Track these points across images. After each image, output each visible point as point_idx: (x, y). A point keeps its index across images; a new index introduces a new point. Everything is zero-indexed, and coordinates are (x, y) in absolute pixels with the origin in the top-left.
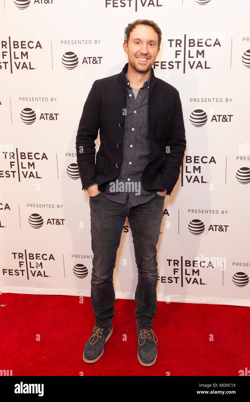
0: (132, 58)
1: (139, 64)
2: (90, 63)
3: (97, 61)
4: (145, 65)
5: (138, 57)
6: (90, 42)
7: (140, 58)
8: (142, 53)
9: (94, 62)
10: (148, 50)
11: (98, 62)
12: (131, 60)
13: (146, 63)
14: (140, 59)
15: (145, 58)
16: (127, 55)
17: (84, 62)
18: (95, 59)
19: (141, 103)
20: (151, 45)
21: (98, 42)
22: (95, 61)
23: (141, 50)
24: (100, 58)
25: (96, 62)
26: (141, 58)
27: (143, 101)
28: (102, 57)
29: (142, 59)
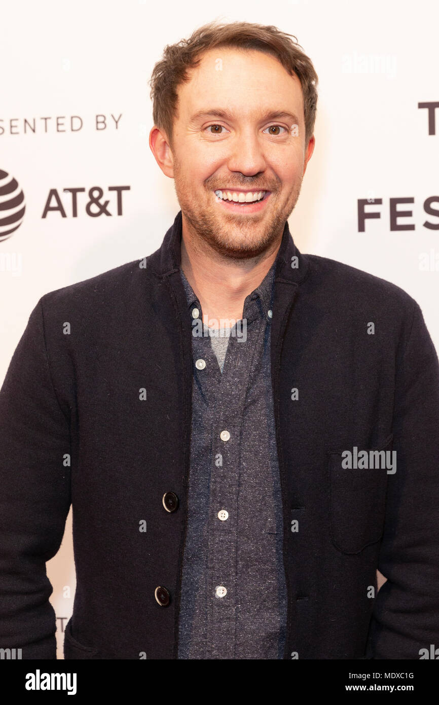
0: (196, 196)
1: (230, 219)
2: (75, 214)
3: (107, 203)
4: (256, 220)
5: (223, 186)
6: (76, 124)
7: (232, 190)
8: (238, 169)
9: (95, 209)
10: (263, 156)
11: (112, 208)
12: (194, 205)
13: (257, 213)
14: (234, 197)
15: (253, 191)
16: (172, 181)
17: (48, 208)
18: (96, 194)
19: (248, 389)
20: (274, 130)
21: (110, 122)
22: (99, 205)
23: (235, 156)
24: (119, 190)
25: (103, 210)
26: (239, 191)
27: (253, 380)
28: (128, 188)
29: (242, 195)
